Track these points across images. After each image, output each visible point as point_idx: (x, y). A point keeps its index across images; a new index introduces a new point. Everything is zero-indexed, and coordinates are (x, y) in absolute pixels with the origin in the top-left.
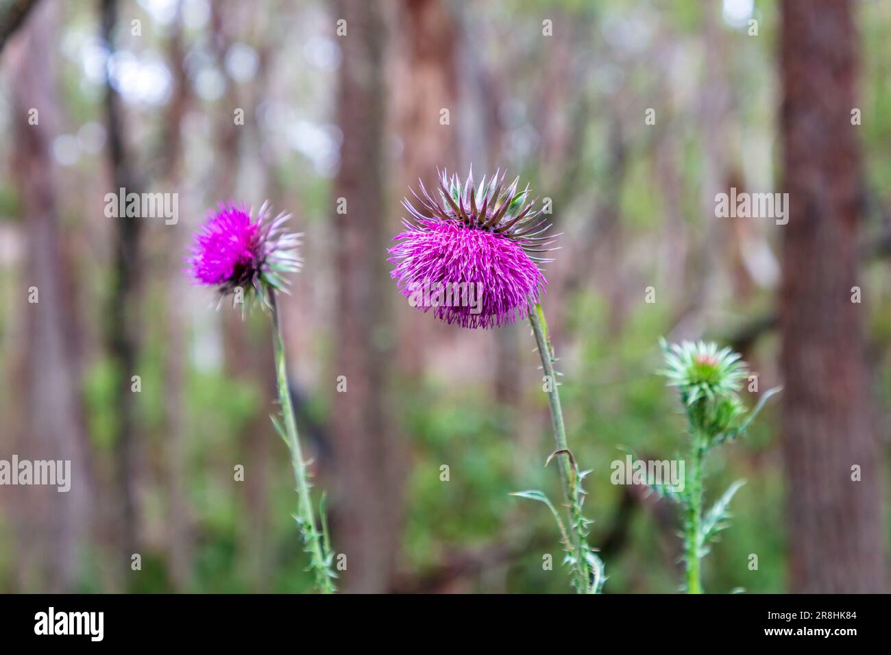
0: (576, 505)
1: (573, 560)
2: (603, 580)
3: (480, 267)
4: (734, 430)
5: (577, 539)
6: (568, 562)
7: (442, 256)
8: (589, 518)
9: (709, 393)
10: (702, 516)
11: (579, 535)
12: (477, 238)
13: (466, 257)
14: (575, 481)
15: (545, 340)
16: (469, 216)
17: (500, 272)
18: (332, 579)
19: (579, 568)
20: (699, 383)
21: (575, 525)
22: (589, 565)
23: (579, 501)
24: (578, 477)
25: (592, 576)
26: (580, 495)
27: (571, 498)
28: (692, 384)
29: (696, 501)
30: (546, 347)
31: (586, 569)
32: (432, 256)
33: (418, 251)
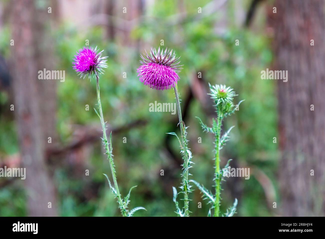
0: (184, 136)
1: (183, 152)
2: (191, 157)
3: (163, 75)
4: (230, 112)
5: (184, 146)
6: (182, 152)
7: (153, 72)
8: (188, 140)
9: (223, 101)
10: (221, 137)
11: (185, 145)
12: (162, 68)
13: (159, 73)
14: (184, 130)
15: (177, 91)
16: (159, 61)
17: (168, 77)
18: (112, 157)
19: (185, 154)
20: (220, 98)
21: (184, 142)
22: (187, 153)
23: (185, 135)
24: (185, 128)
25: (188, 156)
26: (186, 133)
27: (183, 134)
28: (218, 98)
29: (219, 133)
30: (177, 93)
31: (187, 154)
32: (150, 72)
33: (146, 71)
